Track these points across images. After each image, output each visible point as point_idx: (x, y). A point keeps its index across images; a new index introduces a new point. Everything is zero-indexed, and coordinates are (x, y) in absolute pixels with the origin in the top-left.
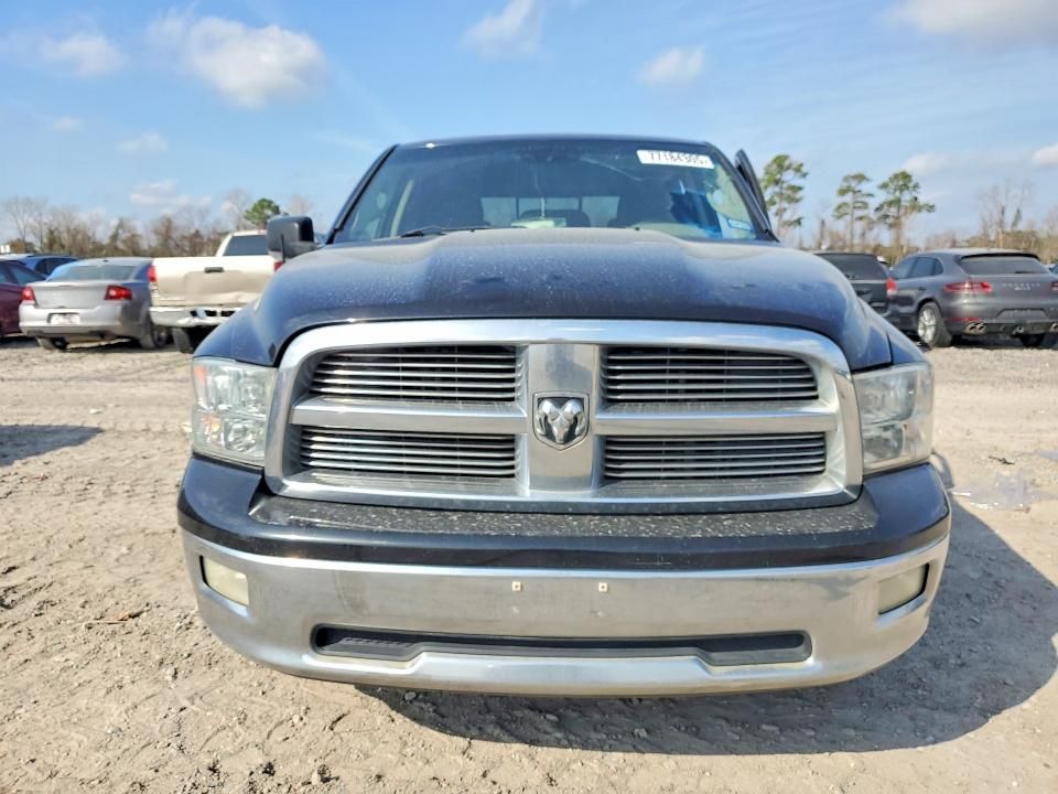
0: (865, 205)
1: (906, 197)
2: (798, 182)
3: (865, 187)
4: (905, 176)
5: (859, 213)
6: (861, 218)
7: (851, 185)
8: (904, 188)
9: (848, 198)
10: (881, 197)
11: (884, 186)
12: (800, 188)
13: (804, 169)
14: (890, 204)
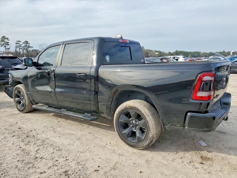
0: (21, 46)
1: (28, 45)
2: (8, 41)
3: (21, 43)
4: (27, 41)
5: (20, 47)
6: (21, 48)
7: (18, 42)
8: (27, 44)
9: (18, 45)
10: (24, 45)
11: (23, 43)
12: (8, 43)
13: (9, 39)
14: (25, 46)
